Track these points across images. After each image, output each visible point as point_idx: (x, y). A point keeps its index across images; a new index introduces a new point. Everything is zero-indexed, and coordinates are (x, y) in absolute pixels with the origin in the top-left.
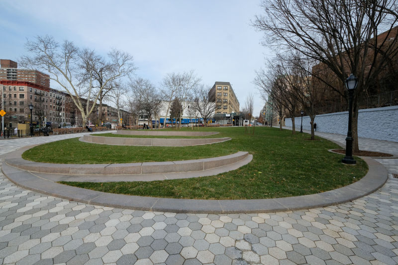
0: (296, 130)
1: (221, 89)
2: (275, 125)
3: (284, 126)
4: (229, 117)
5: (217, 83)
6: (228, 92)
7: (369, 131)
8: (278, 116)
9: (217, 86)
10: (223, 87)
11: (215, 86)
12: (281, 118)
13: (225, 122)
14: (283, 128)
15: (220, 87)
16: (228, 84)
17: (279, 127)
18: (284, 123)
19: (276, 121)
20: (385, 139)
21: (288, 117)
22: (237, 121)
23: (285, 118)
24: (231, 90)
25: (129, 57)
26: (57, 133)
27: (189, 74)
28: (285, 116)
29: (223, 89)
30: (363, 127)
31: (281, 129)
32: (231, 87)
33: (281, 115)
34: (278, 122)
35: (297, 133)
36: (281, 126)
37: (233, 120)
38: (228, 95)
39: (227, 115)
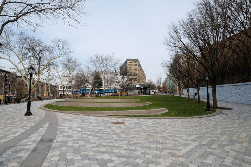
0: (190, 97)
1: (132, 65)
2: (176, 94)
3: (183, 94)
4: (138, 88)
5: (128, 60)
6: (137, 67)
7: (232, 97)
8: (178, 87)
9: (128, 62)
10: (133, 63)
11: (126, 62)
12: (180, 88)
13: (136, 92)
14: (182, 96)
15: (131, 63)
16: (137, 60)
17: (179, 96)
18: (183, 92)
19: (176, 91)
20: (239, 102)
21: (185, 88)
22: (145, 91)
23: (183, 88)
24: (140, 66)
25: (68, 44)
26: (24, 101)
27: (111, 55)
28: (183, 87)
29: (133, 64)
30: (229, 95)
31: (180, 97)
32: (139, 63)
33: (180, 86)
34: (178, 91)
35: (191, 99)
36: (180, 95)
37: (143, 90)
38: (138, 69)
39: (137, 86)
